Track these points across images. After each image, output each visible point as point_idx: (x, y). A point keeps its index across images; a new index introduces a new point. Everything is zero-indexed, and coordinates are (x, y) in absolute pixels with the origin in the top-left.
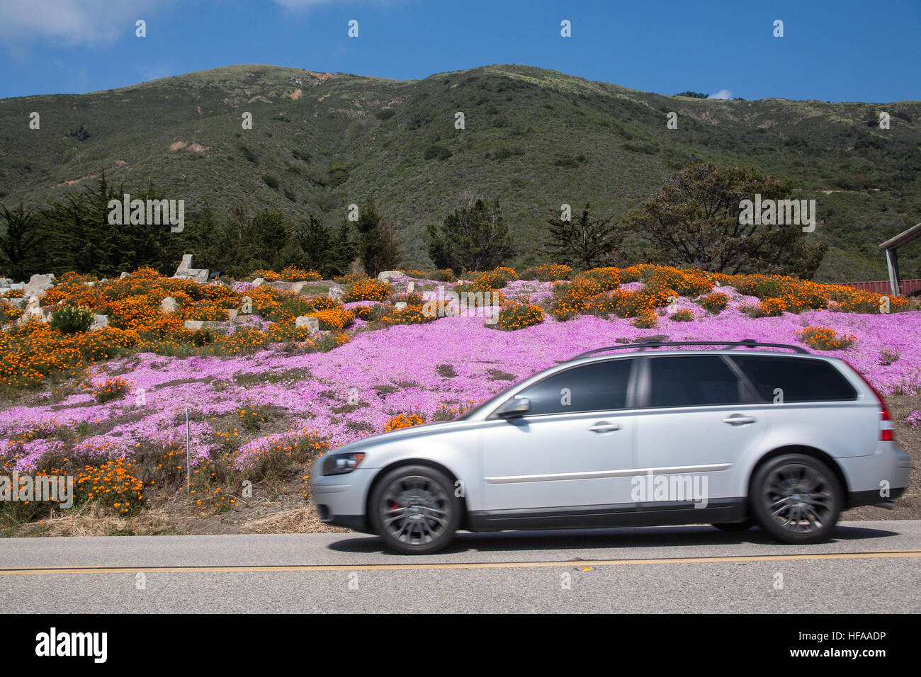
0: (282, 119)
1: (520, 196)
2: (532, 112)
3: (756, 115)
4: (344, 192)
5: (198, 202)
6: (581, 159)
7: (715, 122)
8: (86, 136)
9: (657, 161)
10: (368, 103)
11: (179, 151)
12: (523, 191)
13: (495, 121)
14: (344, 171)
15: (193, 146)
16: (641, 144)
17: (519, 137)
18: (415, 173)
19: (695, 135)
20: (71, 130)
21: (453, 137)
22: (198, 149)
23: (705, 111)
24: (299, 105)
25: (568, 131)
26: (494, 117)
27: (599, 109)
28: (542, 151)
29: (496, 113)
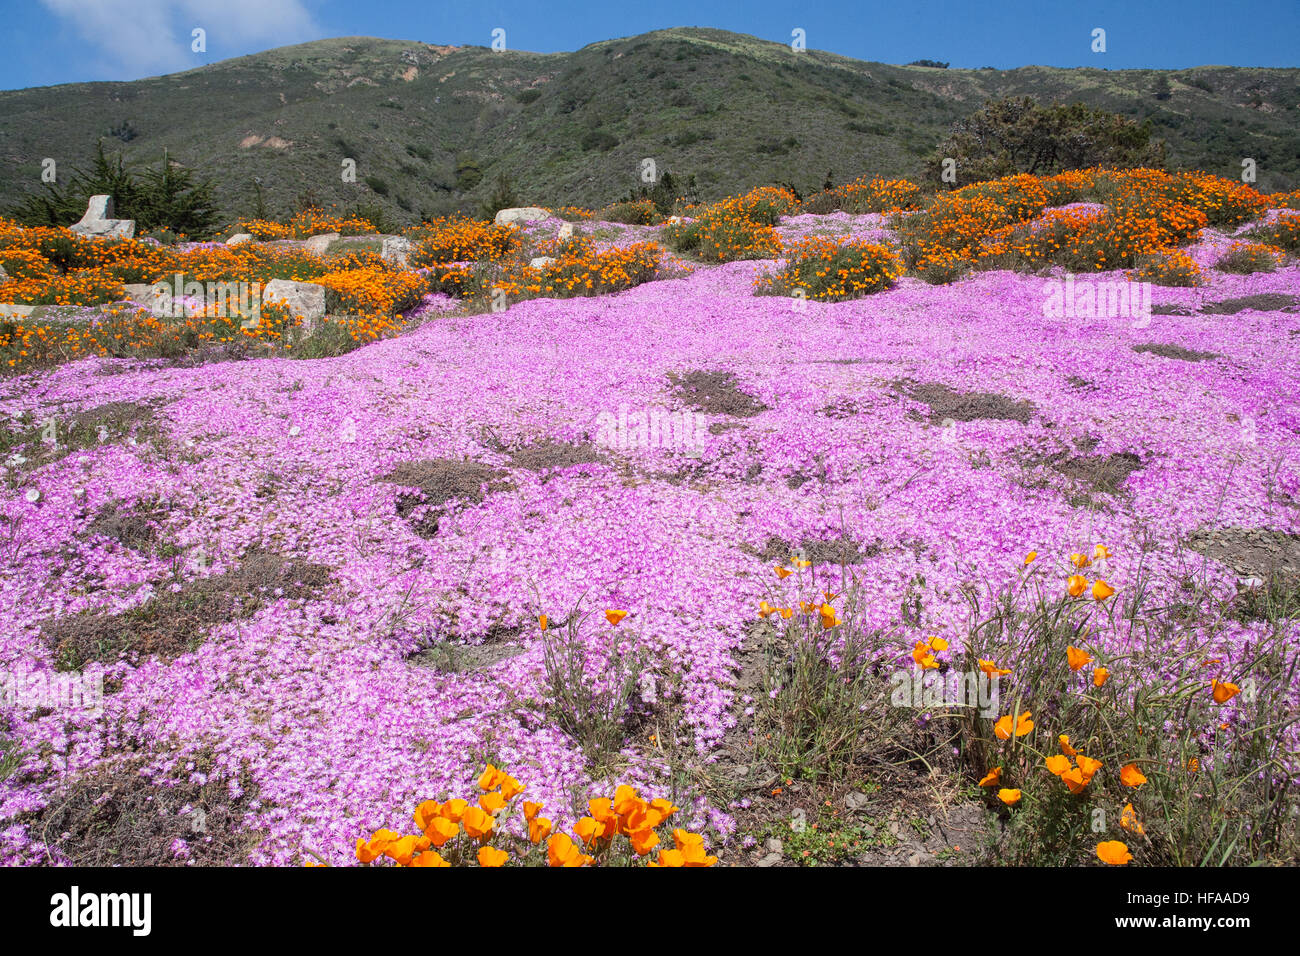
0: (391, 106)
1: (712, 193)
2: (723, 85)
3: (1012, 88)
4: (476, 197)
5: (279, 214)
6: (792, 143)
7: (959, 98)
8: (132, 136)
9: (892, 144)
10: (506, 83)
11: (253, 148)
12: (716, 187)
13: (675, 98)
14: (476, 169)
15: (272, 141)
16: (870, 122)
17: (708, 116)
18: (570, 169)
19: (935, 113)
20: (112, 128)
21: (620, 120)
22: (279, 144)
23: (945, 84)
24: (415, 87)
25: (772, 107)
26: (673, 94)
27: (810, 81)
28: (739, 134)
29: (675, 88)
